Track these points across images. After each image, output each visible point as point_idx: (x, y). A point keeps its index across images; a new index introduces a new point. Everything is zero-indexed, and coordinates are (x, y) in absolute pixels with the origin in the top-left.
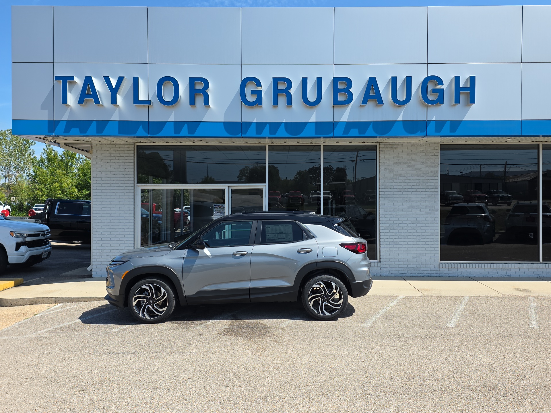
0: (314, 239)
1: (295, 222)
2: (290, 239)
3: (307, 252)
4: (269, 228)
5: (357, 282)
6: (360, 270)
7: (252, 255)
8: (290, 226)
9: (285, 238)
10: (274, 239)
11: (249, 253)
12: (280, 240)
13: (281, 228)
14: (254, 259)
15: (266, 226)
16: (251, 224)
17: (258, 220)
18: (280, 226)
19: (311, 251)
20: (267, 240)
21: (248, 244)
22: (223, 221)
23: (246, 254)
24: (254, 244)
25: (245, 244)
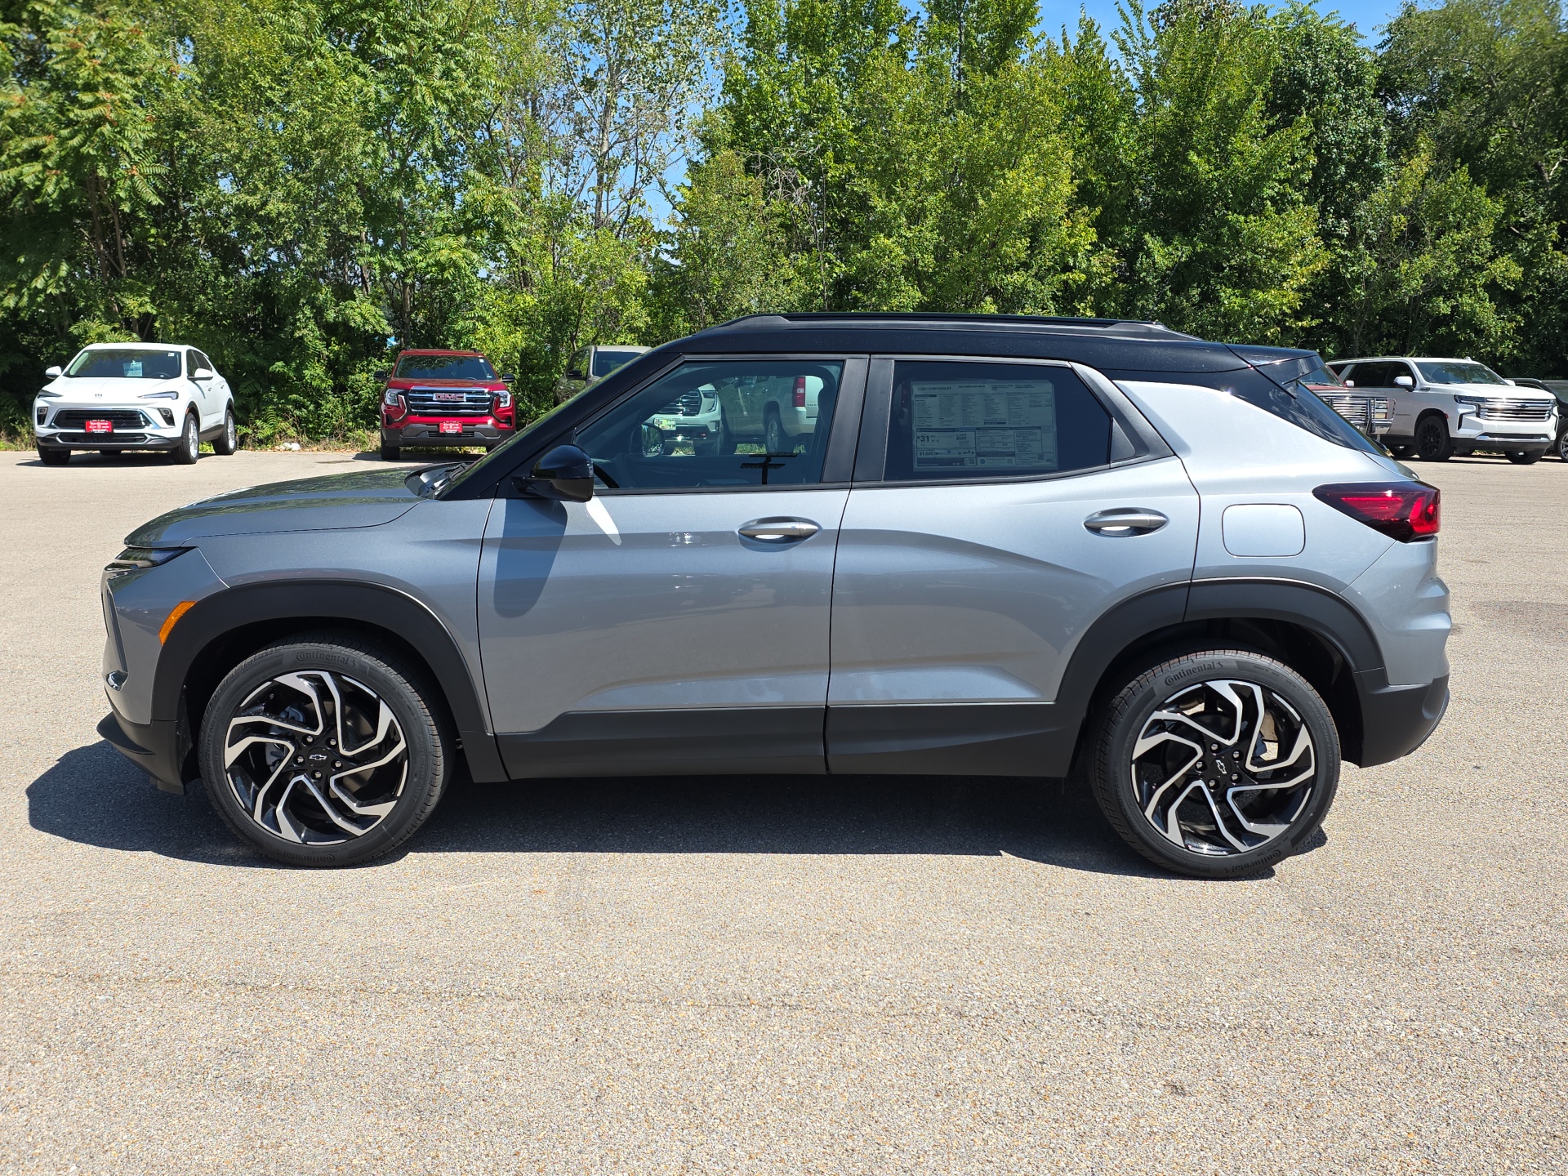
0: (1173, 463)
1: (1072, 369)
2: (1041, 457)
3: (1139, 530)
4: (929, 400)
5: (1393, 688)
6: (1413, 628)
7: (840, 537)
8: (1046, 389)
9: (1013, 454)
10: (955, 455)
11: (825, 527)
12: (989, 463)
13: (998, 398)
14: (853, 559)
15: (916, 389)
16: (836, 377)
17: (870, 353)
18: (988, 387)
19: (1160, 525)
20: (920, 461)
21: (821, 481)
22: (688, 357)
23: (811, 533)
24: (850, 480)
25: (801, 482)
